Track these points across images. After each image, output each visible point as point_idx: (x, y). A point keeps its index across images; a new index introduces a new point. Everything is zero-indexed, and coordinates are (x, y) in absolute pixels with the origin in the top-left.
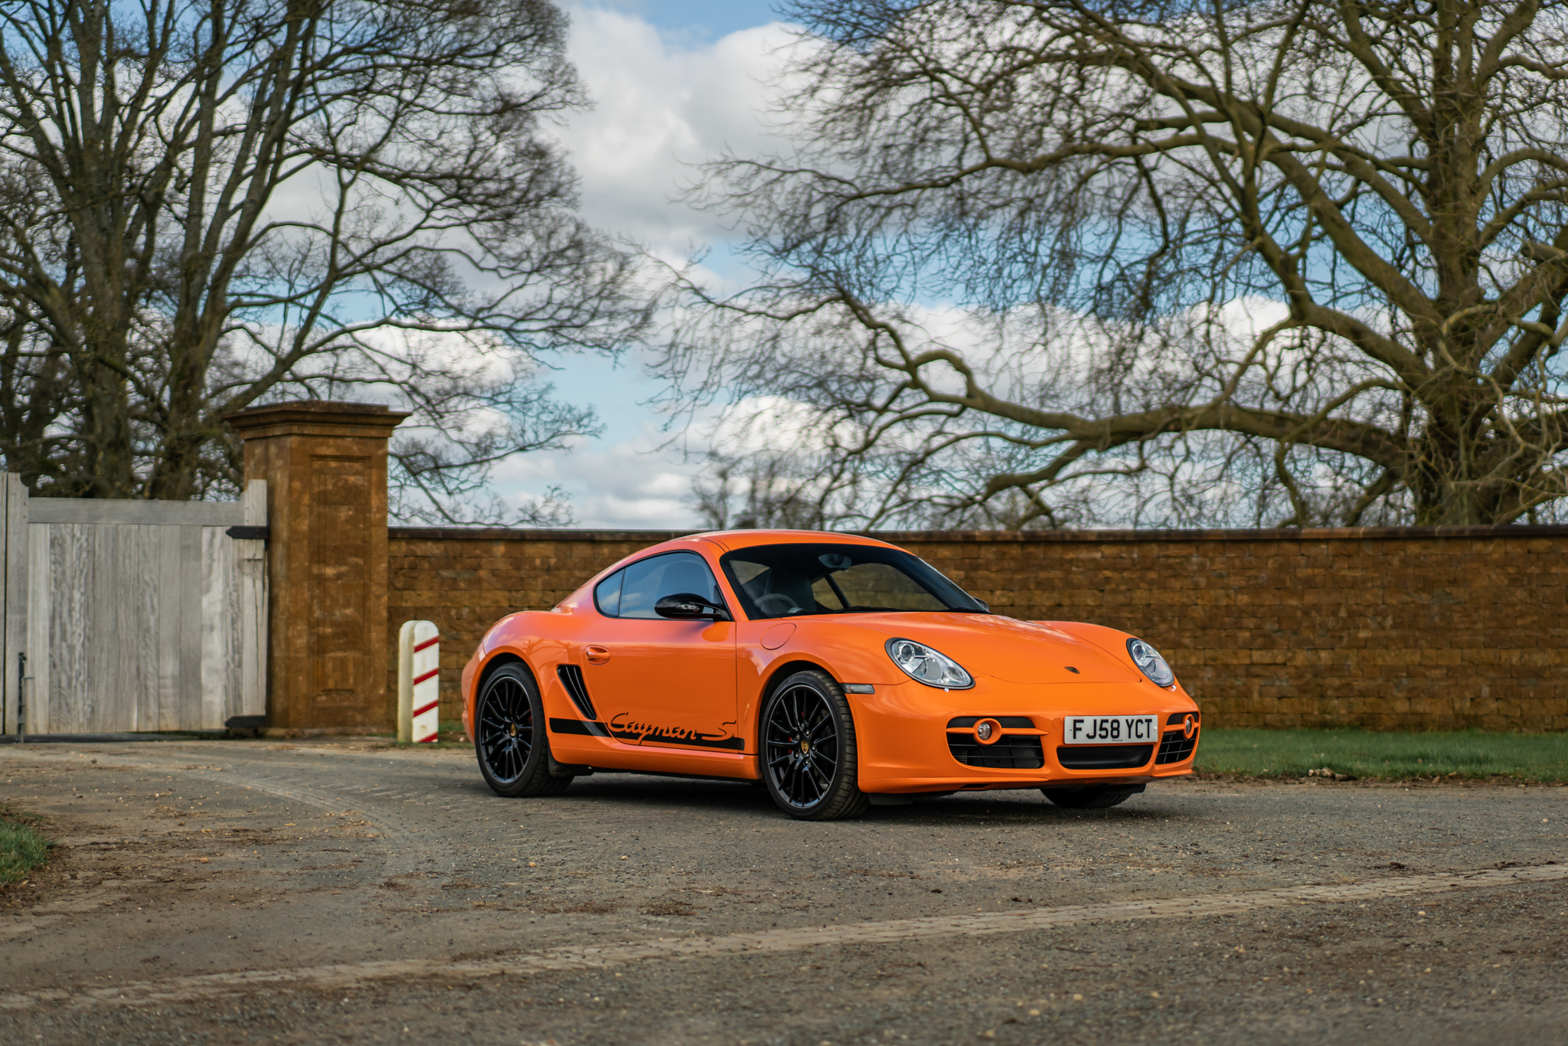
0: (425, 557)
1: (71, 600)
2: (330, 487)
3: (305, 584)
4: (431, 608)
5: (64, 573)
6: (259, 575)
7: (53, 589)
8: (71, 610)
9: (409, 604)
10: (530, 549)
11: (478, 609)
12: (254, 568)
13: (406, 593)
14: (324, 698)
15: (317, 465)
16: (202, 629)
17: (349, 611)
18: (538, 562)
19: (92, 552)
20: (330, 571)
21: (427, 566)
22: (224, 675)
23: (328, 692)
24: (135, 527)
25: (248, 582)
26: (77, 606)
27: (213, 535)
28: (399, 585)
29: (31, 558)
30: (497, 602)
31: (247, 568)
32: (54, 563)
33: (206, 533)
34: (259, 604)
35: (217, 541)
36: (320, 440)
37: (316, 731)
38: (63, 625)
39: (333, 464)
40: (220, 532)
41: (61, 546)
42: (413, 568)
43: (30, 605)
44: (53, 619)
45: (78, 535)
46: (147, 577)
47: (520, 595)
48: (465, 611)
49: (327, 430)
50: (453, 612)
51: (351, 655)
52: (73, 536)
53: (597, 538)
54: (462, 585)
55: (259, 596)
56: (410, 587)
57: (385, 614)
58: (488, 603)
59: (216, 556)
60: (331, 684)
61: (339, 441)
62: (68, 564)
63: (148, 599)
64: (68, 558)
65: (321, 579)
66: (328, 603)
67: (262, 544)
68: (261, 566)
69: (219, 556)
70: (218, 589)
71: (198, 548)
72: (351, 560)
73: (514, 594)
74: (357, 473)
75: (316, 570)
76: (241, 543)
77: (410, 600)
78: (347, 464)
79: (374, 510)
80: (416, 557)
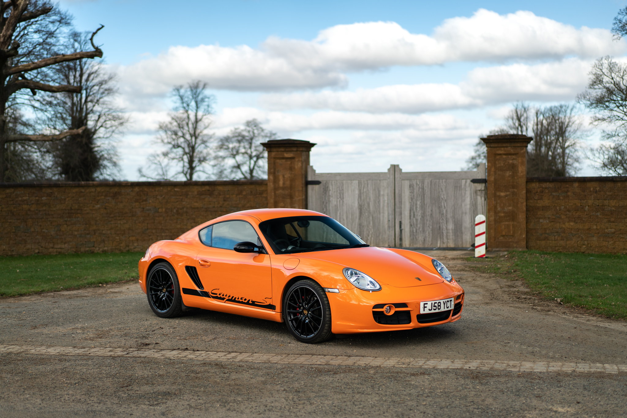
0: (546, 188)
1: (416, 204)
2: (502, 165)
3: (493, 199)
4: (549, 206)
5: (414, 196)
6: (483, 195)
7: (410, 201)
8: (416, 208)
9: (540, 205)
10: (589, 185)
11: (568, 207)
12: (481, 193)
13: (538, 201)
14: (502, 238)
15: (498, 157)
16: (462, 213)
17: (510, 208)
18: (592, 189)
19: (423, 189)
20: (502, 194)
21: (547, 191)
22: (471, 229)
23: (503, 236)
24: (438, 180)
25: (479, 198)
26: (418, 206)
27: (466, 182)
28: (536, 198)
29: (403, 191)
30: (575, 204)
31: (479, 193)
32: (411, 192)
33: (464, 181)
34: (483, 205)
35: (468, 184)
36: (498, 148)
37: (498, 249)
38: (414, 213)
39: (504, 157)
40: (469, 181)
41: (413, 187)
42: (542, 192)
43: (403, 206)
44: (410, 211)
45: (418, 183)
46: (442, 197)
48: (563, 207)
49: (500, 145)
50: (558, 208)
51: (511, 223)
52: (417, 184)
53: (615, 180)
54: (561, 198)
55: (483, 202)
56: (541, 199)
57: (525, 209)
58: (572, 204)
59: (467, 189)
60: (504, 233)
61: (506, 149)
62: (415, 193)
63: (443, 204)
64: (415, 191)
65: (500, 197)
66: (502, 205)
67: (484, 185)
68: (484, 192)
69: (468, 189)
70: (468, 200)
71: (460, 187)
72: (511, 190)
73: (582, 201)
74: (514, 159)
75: (498, 194)
76: (476, 184)
77: (540, 204)
78: (510, 156)
79: (520, 172)
80: (543, 188)
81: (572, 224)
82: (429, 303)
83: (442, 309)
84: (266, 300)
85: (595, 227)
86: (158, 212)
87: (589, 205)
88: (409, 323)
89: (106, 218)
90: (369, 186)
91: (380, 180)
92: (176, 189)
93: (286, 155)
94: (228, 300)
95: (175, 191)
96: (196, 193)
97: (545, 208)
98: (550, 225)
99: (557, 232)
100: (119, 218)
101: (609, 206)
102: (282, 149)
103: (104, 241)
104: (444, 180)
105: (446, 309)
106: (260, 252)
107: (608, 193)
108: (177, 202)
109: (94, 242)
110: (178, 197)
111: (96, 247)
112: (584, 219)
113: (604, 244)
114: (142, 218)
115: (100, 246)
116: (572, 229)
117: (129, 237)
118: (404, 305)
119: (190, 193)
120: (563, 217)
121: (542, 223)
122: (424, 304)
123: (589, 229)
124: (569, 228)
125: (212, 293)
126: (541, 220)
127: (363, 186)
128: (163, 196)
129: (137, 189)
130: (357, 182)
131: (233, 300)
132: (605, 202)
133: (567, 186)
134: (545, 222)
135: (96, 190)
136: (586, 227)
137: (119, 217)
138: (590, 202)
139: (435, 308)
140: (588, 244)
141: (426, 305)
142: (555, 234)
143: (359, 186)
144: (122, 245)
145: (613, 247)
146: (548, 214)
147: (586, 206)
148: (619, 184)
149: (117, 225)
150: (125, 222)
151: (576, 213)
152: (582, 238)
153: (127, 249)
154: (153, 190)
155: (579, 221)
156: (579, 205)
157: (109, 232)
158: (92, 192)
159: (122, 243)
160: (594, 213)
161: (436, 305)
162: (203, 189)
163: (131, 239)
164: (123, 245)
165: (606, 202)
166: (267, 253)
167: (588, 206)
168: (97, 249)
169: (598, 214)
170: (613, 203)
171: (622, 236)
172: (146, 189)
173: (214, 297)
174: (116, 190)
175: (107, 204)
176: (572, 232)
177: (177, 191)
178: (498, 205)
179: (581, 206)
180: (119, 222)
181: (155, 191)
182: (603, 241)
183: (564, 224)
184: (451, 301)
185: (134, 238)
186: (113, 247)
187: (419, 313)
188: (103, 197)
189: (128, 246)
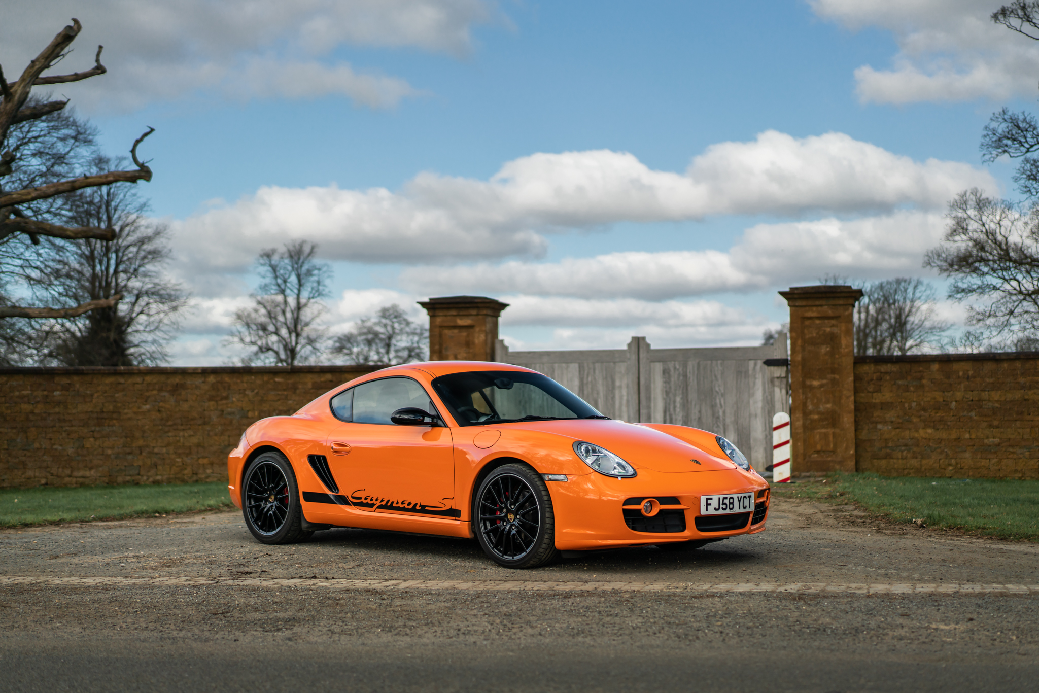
0: (886, 373)
1: (675, 402)
2: (815, 335)
3: (800, 391)
4: (892, 403)
5: (670, 388)
6: (784, 386)
7: (665, 396)
8: (675, 407)
9: (877, 401)
10: (955, 366)
11: (922, 403)
12: (781, 382)
13: (875, 394)
14: (816, 455)
15: (807, 323)
16: (750, 416)
17: (829, 406)
18: (961, 374)
19: (685, 376)
20: (816, 383)
21: (888, 378)
22: (764, 442)
23: (818, 452)
24: (709, 362)
25: (777, 390)
26: (678, 405)
27: (755, 365)
28: (871, 390)
29: (652, 380)
30: (935, 398)
31: (777, 382)
32: (665, 382)
33: (752, 363)
34: (784, 402)
35: (758, 367)
36: (807, 308)
37: (808, 474)
38: (671, 415)
39: (818, 322)
40: (760, 363)
41: (669, 373)
42: (880, 379)
43: (652, 405)
44: (665, 412)
45: (678, 367)
46: (717, 389)
47: (950, 394)
48: (914, 404)
49: (810, 303)
50: (906, 405)
51: (830, 431)
52: (675, 368)
53: (998, 357)
54: (912, 389)
55: (784, 397)
56: (879, 391)
57: (852, 407)
58: (929, 399)
59: (757, 376)
60: (819, 447)
61: (820, 308)
62: (672, 383)
63: (718, 401)
64: (672, 380)
65: (811, 388)
66: (815, 401)
67: (785, 368)
68: (784, 381)
69: (759, 376)
70: (759, 394)
71: (747, 372)
72: (830, 376)
73: (946, 393)
74: (833, 326)
75: (808, 382)
76: (772, 368)
77: (877, 398)
78: (826, 321)
79: (843, 346)
80: (881, 373)
81: (930, 431)
82: (715, 498)
83: (737, 510)
84: (445, 501)
85: (967, 436)
86: (247, 417)
87: (958, 399)
88: (683, 530)
89: (160, 427)
90: (597, 372)
91: (615, 363)
92: (277, 380)
93: (461, 322)
94: (380, 507)
95: (275, 382)
96: (310, 385)
97: (885, 406)
98: (893, 433)
99: (906, 445)
100: (182, 427)
101: (989, 400)
102: (454, 312)
103: (156, 465)
104: (719, 362)
105: (742, 510)
106: (434, 425)
107: (987, 380)
108: (279, 400)
109: (140, 466)
110: (280, 393)
111: (142, 476)
112: (949, 423)
113: (983, 464)
114: (220, 428)
115: (149, 474)
116: (930, 439)
117: (199, 458)
118: (675, 500)
119: (300, 386)
120: (915, 420)
121: (880, 430)
122: (707, 499)
123: (958, 439)
124: (926, 439)
125: (353, 498)
126: (879, 426)
127: (586, 372)
128: (256, 391)
129: (212, 379)
130: (577, 365)
131: (388, 506)
132: (983, 394)
133: (921, 369)
134: (886, 428)
135: (143, 380)
136: (953, 436)
137: (182, 425)
138: (959, 395)
139: (724, 507)
140: (957, 464)
141: (709, 502)
142: (903, 448)
143: (580, 371)
144: (186, 472)
145: (997, 468)
146: (891, 415)
147: (952, 402)
148: (1005, 365)
149: (178, 438)
150: (192, 433)
151: (937, 413)
152: (947, 455)
153: (195, 478)
154: (239, 381)
155: (941, 427)
156: (941, 400)
157: (164, 450)
158: (138, 383)
159: (186, 469)
160: (965, 413)
161: (726, 501)
162: (322, 380)
163: (201, 461)
164: (188, 471)
165: (985, 395)
166: (446, 426)
167: (956, 401)
168: (145, 478)
169: (973, 414)
170: (996, 396)
171: (1011, 450)
172: (227, 379)
173: (355, 504)
174: (177, 380)
175: (161, 404)
176: (931, 444)
177: (279, 383)
178: (809, 400)
179: (944, 401)
180: (181, 434)
181: (242, 382)
182: (981, 458)
183: (917, 431)
184: (750, 497)
185: (206, 461)
186: (172, 476)
187: (698, 515)
188: (155, 392)
189: (196, 474)
